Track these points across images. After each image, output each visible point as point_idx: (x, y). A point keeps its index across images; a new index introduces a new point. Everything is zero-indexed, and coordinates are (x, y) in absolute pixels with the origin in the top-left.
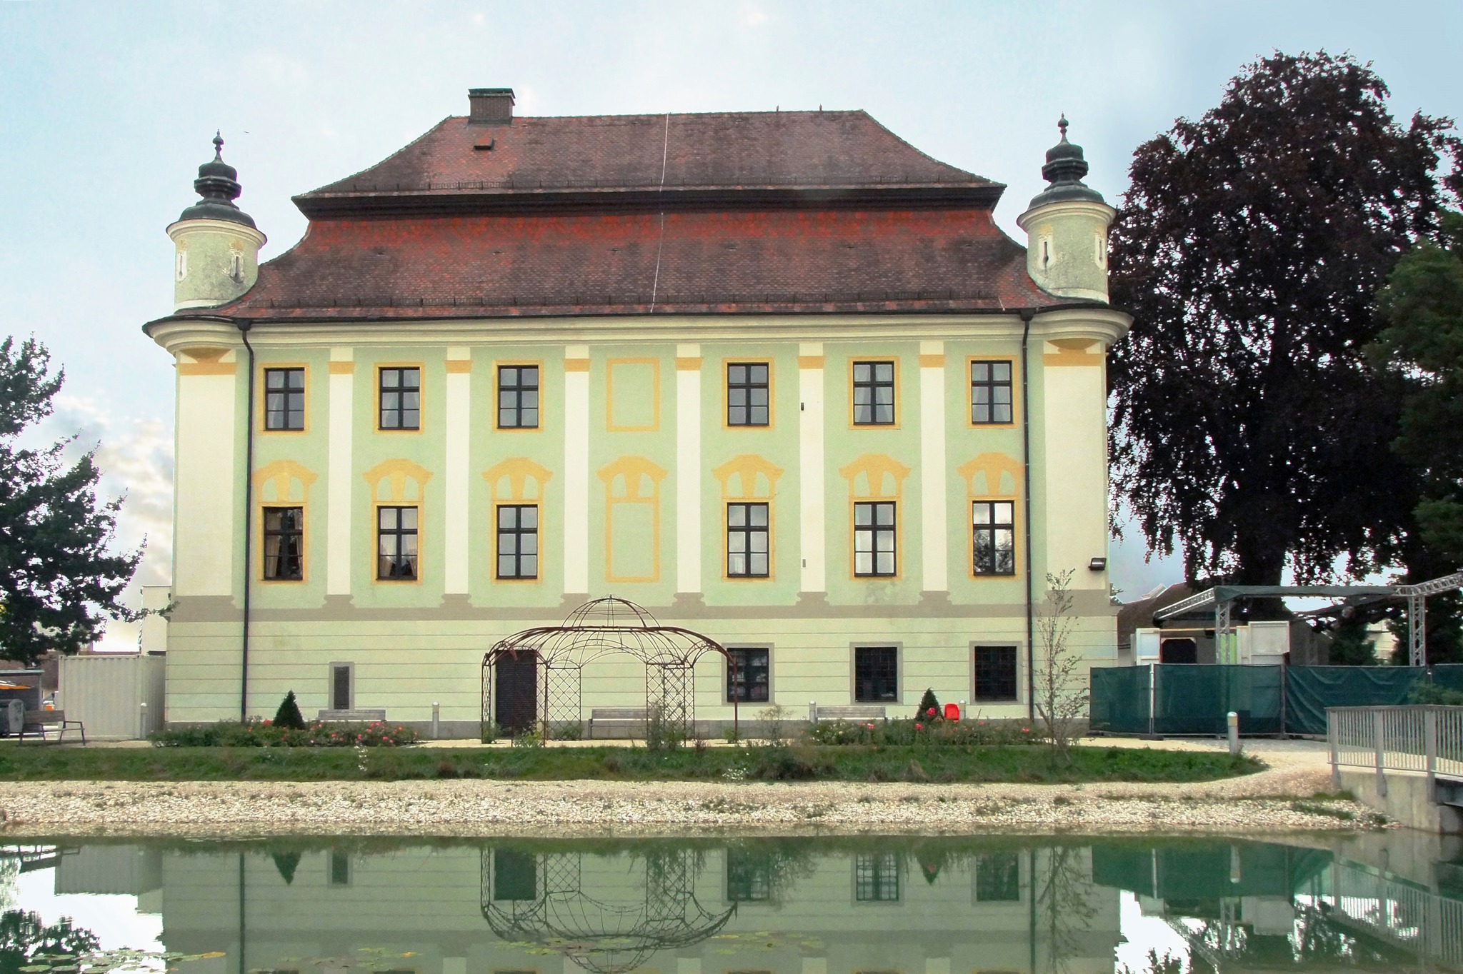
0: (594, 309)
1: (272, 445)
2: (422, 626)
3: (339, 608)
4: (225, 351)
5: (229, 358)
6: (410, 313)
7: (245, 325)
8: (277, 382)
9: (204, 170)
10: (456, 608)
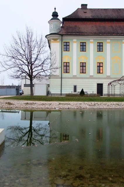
0: (112, 34)
1: (65, 53)
2: (87, 80)
3: (75, 77)
4: (58, 39)
5: (58, 40)
6: (86, 34)
7: (62, 35)
8: (65, 44)
9: (53, 13)
10: (91, 77)
